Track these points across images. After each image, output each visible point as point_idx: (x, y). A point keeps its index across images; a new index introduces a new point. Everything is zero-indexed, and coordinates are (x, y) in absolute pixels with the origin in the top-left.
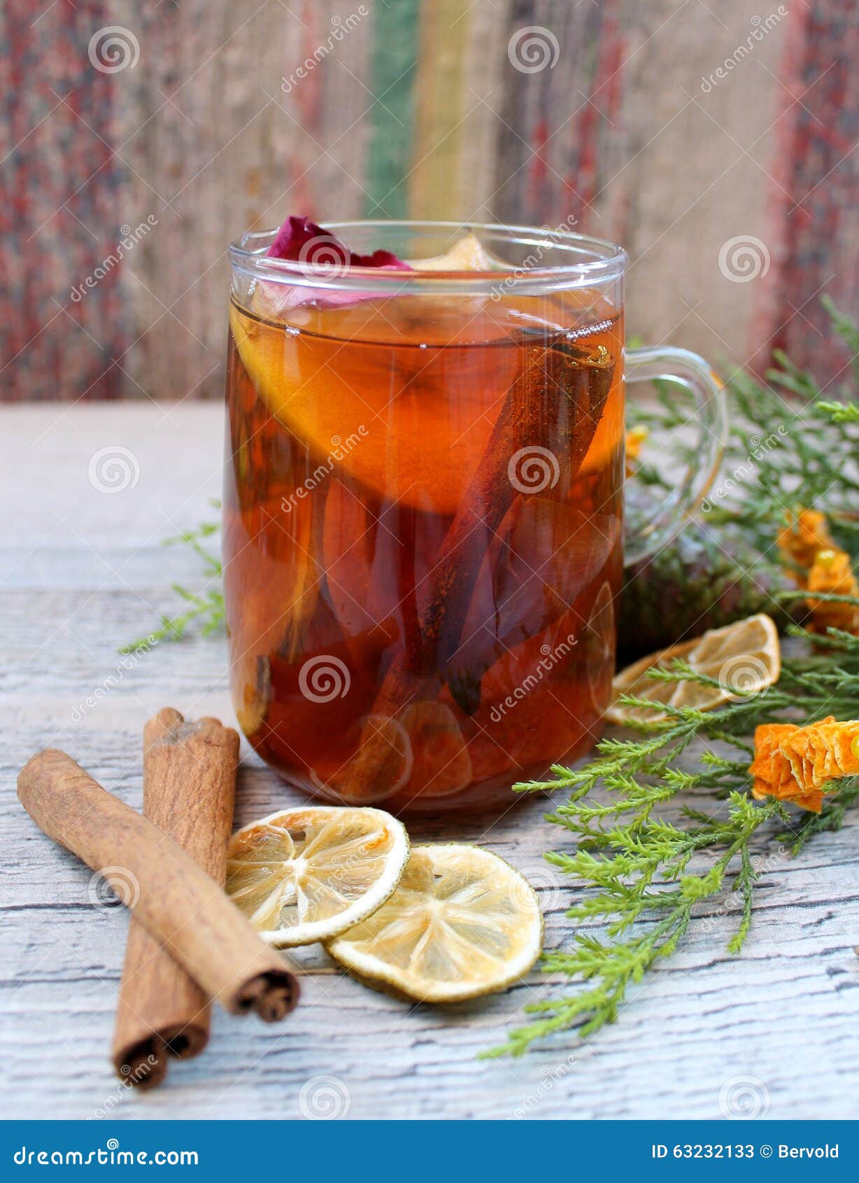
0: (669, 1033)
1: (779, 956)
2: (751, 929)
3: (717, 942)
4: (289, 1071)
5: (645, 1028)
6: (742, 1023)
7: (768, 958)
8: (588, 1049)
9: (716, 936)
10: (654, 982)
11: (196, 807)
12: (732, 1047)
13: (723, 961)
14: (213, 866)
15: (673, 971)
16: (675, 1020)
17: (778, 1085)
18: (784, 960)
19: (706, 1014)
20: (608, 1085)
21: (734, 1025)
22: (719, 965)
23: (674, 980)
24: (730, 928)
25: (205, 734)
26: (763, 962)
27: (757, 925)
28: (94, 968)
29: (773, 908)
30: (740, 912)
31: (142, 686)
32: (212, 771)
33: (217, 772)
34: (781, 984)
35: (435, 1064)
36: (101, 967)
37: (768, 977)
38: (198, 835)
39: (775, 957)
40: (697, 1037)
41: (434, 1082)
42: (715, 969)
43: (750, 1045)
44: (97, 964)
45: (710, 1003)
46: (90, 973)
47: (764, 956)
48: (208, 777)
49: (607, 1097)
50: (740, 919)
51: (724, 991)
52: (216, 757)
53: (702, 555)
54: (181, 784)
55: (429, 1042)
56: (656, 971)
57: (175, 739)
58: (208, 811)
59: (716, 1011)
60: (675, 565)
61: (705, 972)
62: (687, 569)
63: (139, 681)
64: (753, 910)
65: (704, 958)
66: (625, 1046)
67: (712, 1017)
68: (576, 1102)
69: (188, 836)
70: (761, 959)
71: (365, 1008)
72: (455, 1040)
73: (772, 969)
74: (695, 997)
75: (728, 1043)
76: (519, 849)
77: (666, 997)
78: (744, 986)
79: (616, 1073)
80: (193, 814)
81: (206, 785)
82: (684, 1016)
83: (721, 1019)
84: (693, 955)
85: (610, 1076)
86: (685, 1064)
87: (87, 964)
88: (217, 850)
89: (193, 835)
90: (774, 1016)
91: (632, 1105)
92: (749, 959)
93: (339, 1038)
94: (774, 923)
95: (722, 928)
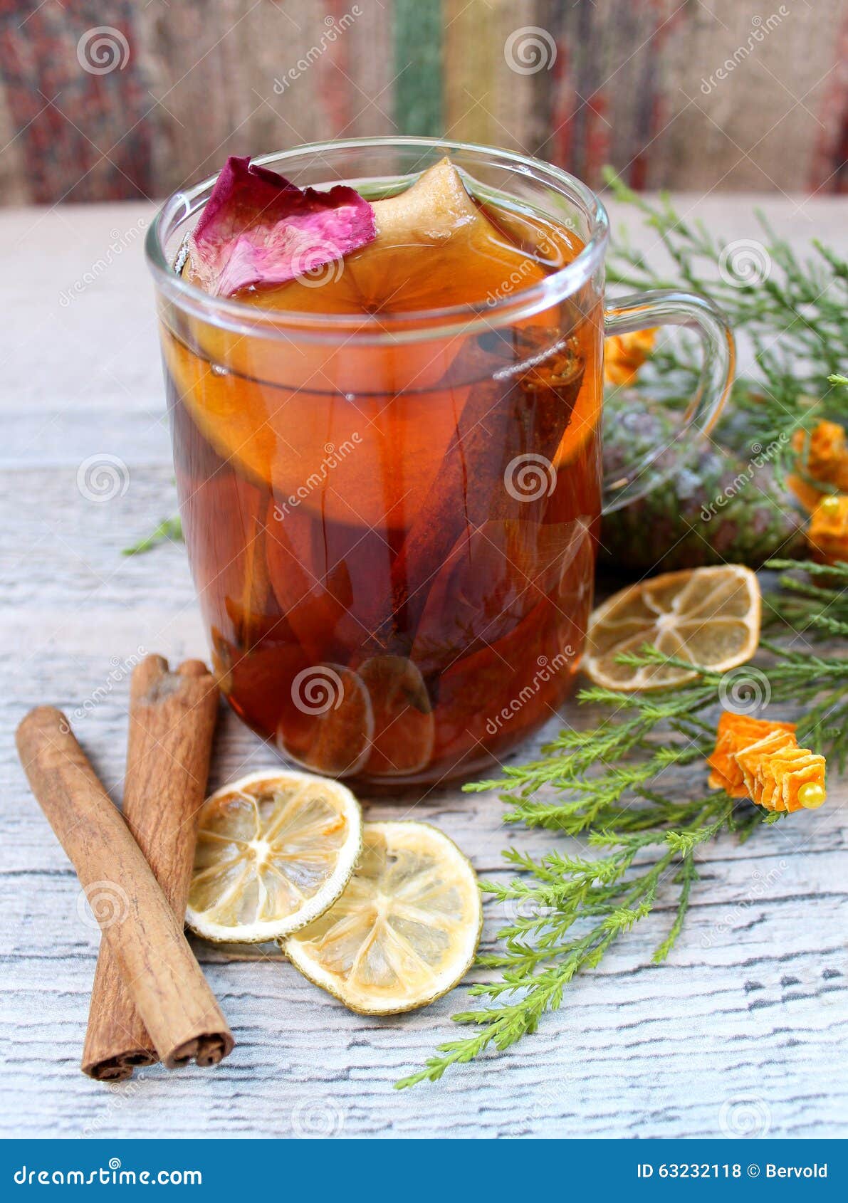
0: (583, 1048)
1: (703, 964)
2: (682, 930)
3: (647, 944)
4: (239, 1068)
5: (561, 1041)
6: (652, 1041)
7: (692, 966)
8: (506, 1061)
9: (647, 937)
10: (579, 988)
11: (166, 793)
12: (637, 1067)
13: (648, 967)
14: (177, 862)
15: (599, 976)
16: (592, 1034)
17: (671, 1113)
18: (706, 970)
19: (621, 1028)
20: (518, 1102)
21: (645, 1042)
22: (644, 971)
23: (600, 987)
24: (663, 927)
25: (182, 694)
26: (686, 971)
27: (689, 925)
28: (78, 945)
29: (708, 905)
30: (675, 909)
31: (141, 599)
32: (185, 744)
33: (190, 744)
34: (698, 998)
35: (366, 1068)
36: (86, 944)
37: (689, 988)
38: (164, 829)
39: (699, 965)
40: (607, 1054)
41: (363, 1088)
42: (639, 976)
43: (654, 1066)
44: (83, 940)
45: (627, 1016)
46: (76, 950)
47: (687, 963)
48: (181, 752)
49: (514, 1116)
50: (674, 917)
51: (643, 1003)
52: (191, 723)
53: (700, 489)
54: (155, 761)
55: (364, 1044)
56: (583, 975)
57: (156, 696)
58: (177, 797)
59: (631, 1026)
60: (670, 499)
61: (628, 979)
62: (682, 504)
63: (140, 592)
64: (690, 907)
65: (630, 963)
66: (538, 1060)
67: (625, 1032)
68: (486, 1118)
69: (156, 830)
70: (684, 967)
71: (311, 1003)
72: (386, 1043)
73: (693, 980)
74: (614, 1008)
75: (635, 1062)
76: (477, 819)
77: (587, 1006)
78: (662, 998)
79: (526, 1090)
80: (163, 801)
81: (178, 764)
82: (599, 1030)
83: (632, 1035)
84: (621, 959)
85: (520, 1093)
86: (590, 1083)
87: (74, 940)
88: (183, 843)
89: (160, 829)
90: (684, 1035)
91: (535, 1126)
92: (673, 967)
93: (285, 1034)
94: (706, 924)
95: (655, 928)
